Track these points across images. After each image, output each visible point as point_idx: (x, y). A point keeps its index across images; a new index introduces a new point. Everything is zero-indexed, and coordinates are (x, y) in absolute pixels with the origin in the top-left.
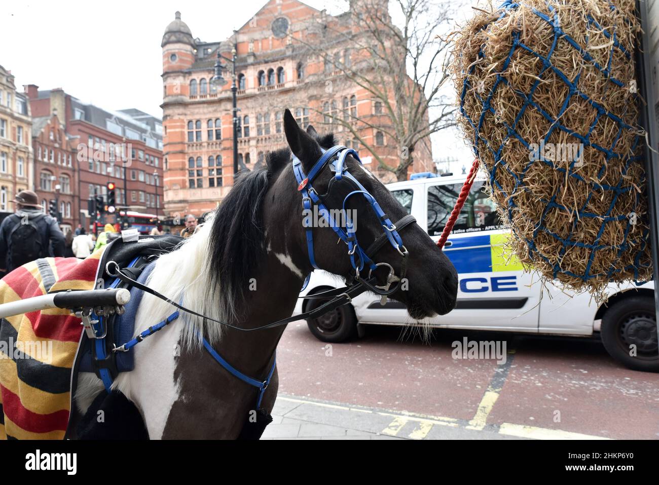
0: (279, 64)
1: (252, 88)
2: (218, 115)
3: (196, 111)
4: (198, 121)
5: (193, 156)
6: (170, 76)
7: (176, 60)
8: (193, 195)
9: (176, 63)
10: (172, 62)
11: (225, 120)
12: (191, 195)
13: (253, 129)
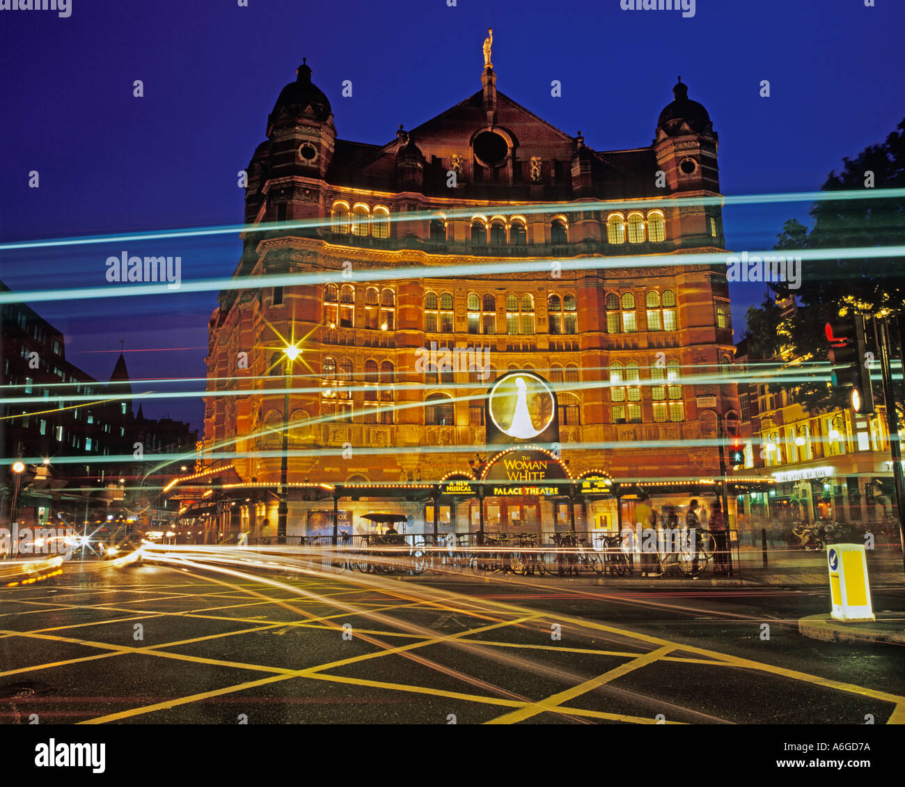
2: (391, 283)
4: (349, 288)
5: (335, 356)
7: (313, 156)
8: (331, 436)
9: (313, 163)
10: (306, 160)
11: (407, 294)
12: (328, 436)
13: (461, 320)
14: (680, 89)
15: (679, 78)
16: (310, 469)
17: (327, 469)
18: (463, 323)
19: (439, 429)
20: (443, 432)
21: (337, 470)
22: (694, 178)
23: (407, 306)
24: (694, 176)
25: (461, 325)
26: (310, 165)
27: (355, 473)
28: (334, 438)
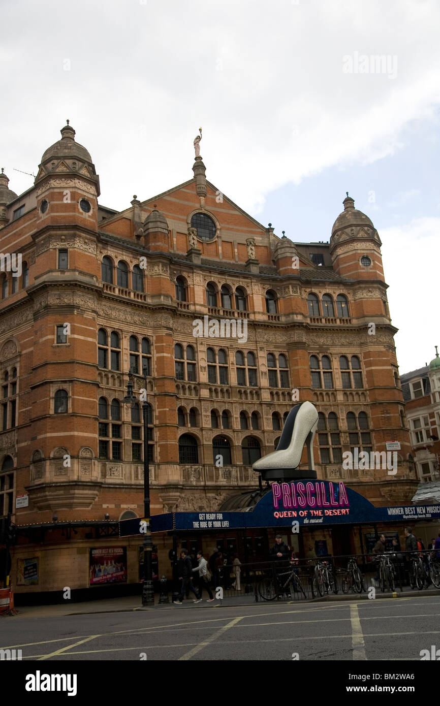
0: (242, 282)
1: (201, 305)
2: (149, 333)
3: (114, 314)
4: (115, 333)
5: (107, 396)
6: (80, 236)
7: (88, 212)
8: (108, 472)
9: (89, 216)
10: (84, 213)
11: (164, 344)
12: (106, 473)
13: (203, 370)
14: (349, 202)
15: (347, 193)
16: (91, 505)
17: (105, 506)
18: (205, 373)
19: (191, 468)
20: (195, 471)
21: (112, 506)
22: (371, 271)
23: (165, 355)
24: (371, 269)
25: (204, 374)
26: (87, 218)
27: (127, 509)
28: (111, 475)
